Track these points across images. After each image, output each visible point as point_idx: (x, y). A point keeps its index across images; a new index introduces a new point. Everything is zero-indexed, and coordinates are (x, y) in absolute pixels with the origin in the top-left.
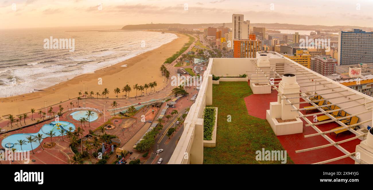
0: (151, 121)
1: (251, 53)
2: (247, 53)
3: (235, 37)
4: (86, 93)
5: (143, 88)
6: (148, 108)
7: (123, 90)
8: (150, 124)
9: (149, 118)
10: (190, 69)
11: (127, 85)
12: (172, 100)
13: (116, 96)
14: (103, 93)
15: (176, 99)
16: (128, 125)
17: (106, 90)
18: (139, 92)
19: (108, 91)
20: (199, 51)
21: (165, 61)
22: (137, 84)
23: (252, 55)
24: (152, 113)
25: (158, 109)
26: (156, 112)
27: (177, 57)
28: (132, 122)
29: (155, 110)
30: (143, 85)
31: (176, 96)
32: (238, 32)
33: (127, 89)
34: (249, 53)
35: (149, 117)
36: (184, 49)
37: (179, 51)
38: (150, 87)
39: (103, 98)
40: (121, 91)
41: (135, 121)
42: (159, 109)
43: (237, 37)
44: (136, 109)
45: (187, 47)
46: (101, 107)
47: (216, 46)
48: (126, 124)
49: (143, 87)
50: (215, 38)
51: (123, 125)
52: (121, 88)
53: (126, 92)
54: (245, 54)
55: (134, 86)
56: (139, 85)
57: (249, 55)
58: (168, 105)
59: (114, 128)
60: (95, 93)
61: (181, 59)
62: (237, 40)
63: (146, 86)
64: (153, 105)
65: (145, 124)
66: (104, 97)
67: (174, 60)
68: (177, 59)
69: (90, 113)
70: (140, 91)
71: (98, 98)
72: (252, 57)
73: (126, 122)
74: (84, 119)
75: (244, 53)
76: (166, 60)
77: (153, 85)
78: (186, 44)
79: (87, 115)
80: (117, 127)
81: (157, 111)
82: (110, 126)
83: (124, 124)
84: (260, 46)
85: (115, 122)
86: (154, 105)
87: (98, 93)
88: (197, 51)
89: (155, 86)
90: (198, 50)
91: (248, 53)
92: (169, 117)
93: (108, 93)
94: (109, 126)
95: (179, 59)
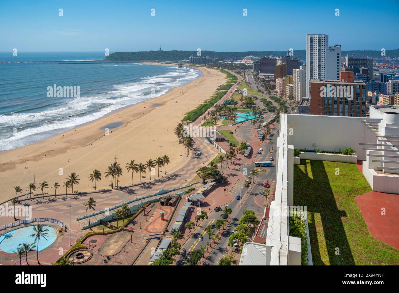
0: (160, 236)
1: (344, 107)
2: (335, 106)
3: (312, 77)
4: (32, 187)
5: (145, 168)
6: (153, 208)
7: (107, 173)
8: (157, 241)
9: (154, 229)
10: (229, 132)
11: (115, 164)
12: (197, 190)
13: (93, 188)
14: (68, 184)
15: (203, 189)
16: (117, 248)
17: (73, 175)
18: (137, 178)
19: (77, 178)
20: (246, 99)
21: (183, 117)
22: (134, 161)
23: (346, 110)
24: (160, 218)
25: (171, 210)
26: (168, 215)
27: (206, 110)
28: (123, 239)
29: (165, 211)
30: (144, 162)
31: (205, 183)
32: (317, 66)
33: (115, 170)
34: (341, 106)
35: (156, 227)
36: (218, 96)
37: (208, 98)
38: (157, 165)
39: (68, 193)
40: (103, 176)
41: (128, 238)
42: (173, 208)
43: (316, 76)
44: (131, 212)
45: (222, 92)
46: (61, 212)
47: (277, 92)
48: (112, 246)
49: (143, 166)
50: (274, 76)
51: (106, 249)
52: (104, 170)
53: (112, 177)
54: (333, 107)
55: (128, 164)
56: (137, 162)
57: (340, 110)
58: (189, 201)
59: (90, 258)
60: (51, 184)
61: (213, 114)
62: (316, 80)
63: (151, 164)
64: (162, 200)
65: (148, 243)
66: (70, 191)
67: (201, 115)
68: (207, 112)
69: (40, 230)
70: (139, 173)
71: (57, 193)
72: (347, 114)
73: (112, 241)
74: (26, 246)
75: (330, 107)
76: (185, 115)
77: (162, 161)
78: (221, 87)
79: (33, 235)
80: (95, 253)
81: (170, 214)
82: (81, 254)
83: (109, 246)
84: (363, 95)
85: (91, 244)
86: (165, 200)
87: (58, 184)
88: (241, 99)
89: (166, 164)
90: (244, 98)
91: (338, 107)
92: (192, 226)
93: (78, 181)
94: (78, 255)
95: (209, 113)
